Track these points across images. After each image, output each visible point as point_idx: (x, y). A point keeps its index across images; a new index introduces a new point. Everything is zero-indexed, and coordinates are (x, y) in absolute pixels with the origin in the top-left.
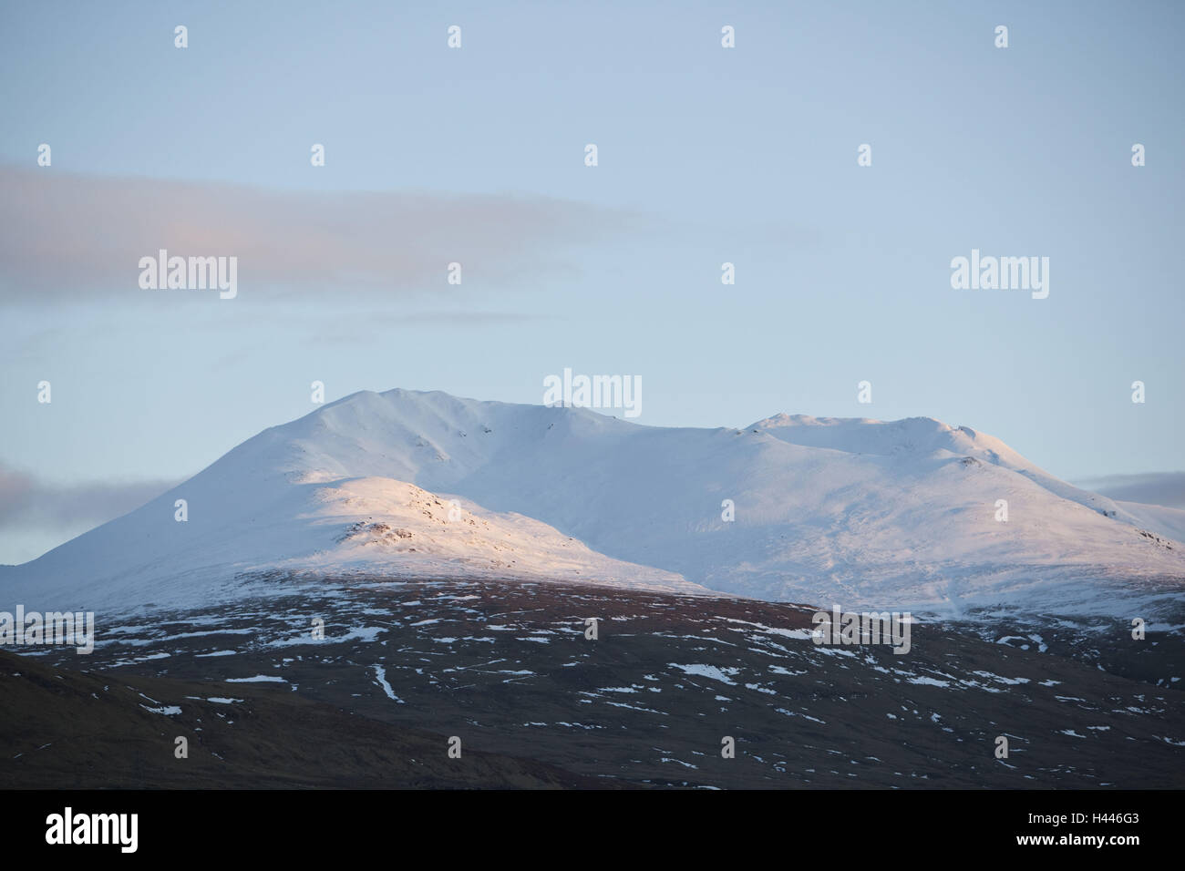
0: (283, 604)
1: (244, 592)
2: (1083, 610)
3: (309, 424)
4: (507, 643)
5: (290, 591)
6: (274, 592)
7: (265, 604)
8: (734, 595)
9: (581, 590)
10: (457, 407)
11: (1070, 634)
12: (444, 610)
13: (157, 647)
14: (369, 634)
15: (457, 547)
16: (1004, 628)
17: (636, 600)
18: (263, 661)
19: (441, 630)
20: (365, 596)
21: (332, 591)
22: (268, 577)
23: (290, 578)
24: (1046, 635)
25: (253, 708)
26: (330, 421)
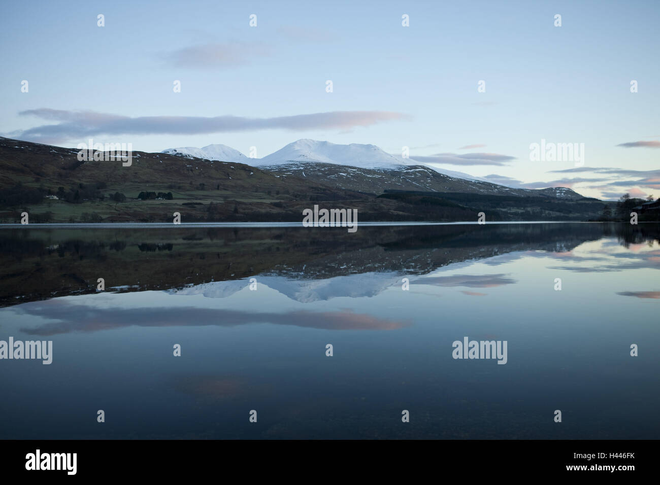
0: (292, 164)
1: (287, 163)
2: (388, 168)
3: (296, 142)
4: (319, 170)
5: (293, 163)
6: (291, 163)
7: (290, 164)
8: (346, 165)
9: (328, 164)
10: (313, 141)
11: (386, 171)
12: (311, 166)
13: (277, 169)
14: (302, 168)
15: (313, 158)
16: (378, 170)
17: (331, 165)
18: (289, 171)
19: (311, 168)
20: (302, 164)
21: (298, 163)
22: (290, 161)
23: (293, 161)
24: (383, 171)
25: (288, 177)
26: (298, 142)
